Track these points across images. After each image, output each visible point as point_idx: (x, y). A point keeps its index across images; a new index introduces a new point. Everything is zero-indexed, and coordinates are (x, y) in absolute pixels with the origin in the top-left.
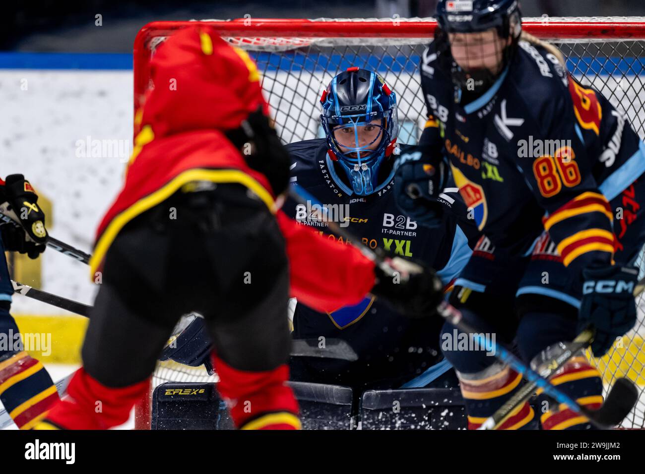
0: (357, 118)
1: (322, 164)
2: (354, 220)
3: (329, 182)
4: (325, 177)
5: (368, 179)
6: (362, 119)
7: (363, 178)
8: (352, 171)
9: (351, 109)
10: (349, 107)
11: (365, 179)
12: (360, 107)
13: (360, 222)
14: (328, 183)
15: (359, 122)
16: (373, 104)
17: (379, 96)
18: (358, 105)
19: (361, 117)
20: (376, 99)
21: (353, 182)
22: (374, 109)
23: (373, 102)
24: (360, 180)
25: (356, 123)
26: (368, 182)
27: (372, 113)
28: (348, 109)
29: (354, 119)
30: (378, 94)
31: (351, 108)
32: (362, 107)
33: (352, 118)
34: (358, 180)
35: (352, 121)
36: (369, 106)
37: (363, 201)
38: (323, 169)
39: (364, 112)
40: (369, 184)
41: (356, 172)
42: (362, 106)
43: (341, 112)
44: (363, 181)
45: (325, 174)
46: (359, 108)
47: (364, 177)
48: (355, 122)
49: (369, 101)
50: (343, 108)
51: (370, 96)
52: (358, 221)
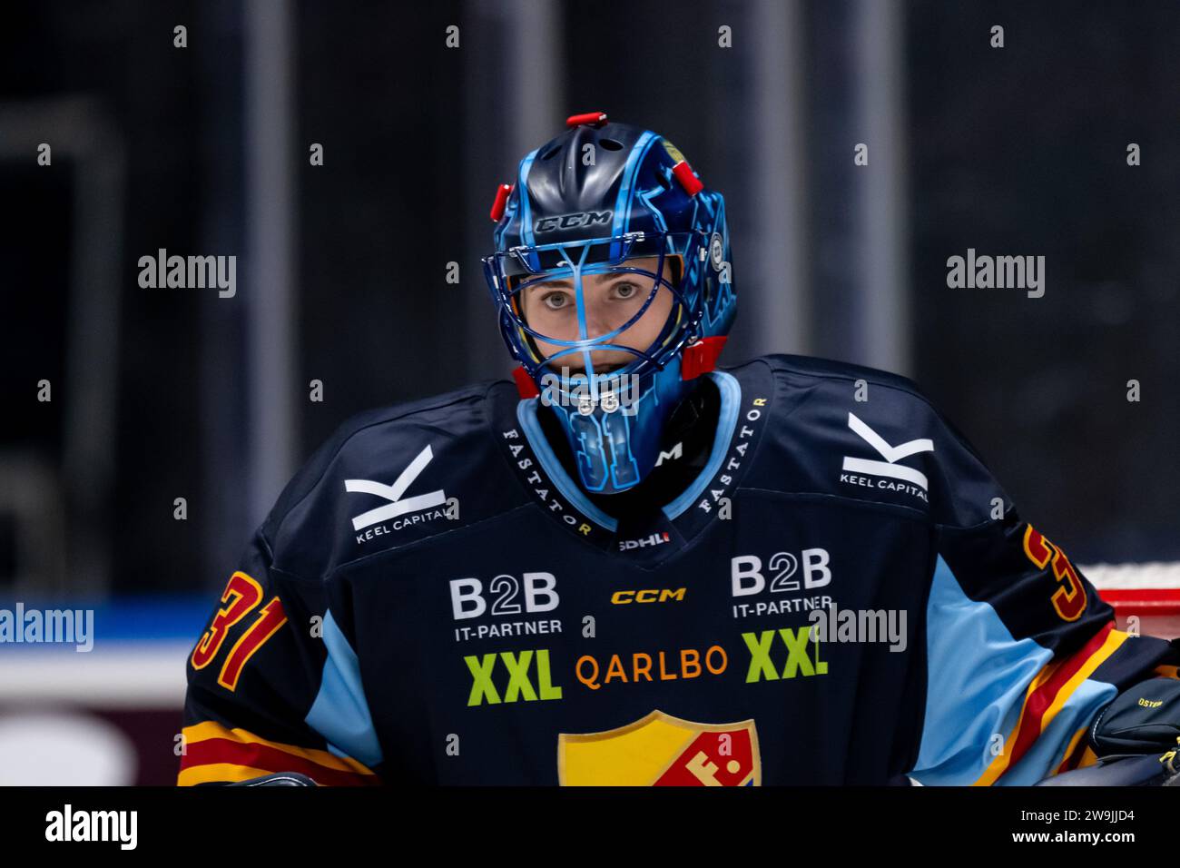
0: (581, 249)
1: (514, 442)
2: (646, 596)
3: (544, 493)
4: (531, 480)
5: (621, 440)
6: (597, 254)
7: (605, 438)
8: (572, 416)
9: (564, 224)
10: (561, 220)
11: (611, 440)
12: (594, 216)
13: (663, 599)
14: (543, 497)
15: (588, 261)
16: (633, 208)
17: (657, 191)
18: (587, 210)
19: (593, 248)
20: (646, 197)
21: (579, 453)
22: (634, 225)
23: (636, 204)
24: (598, 444)
25: (579, 267)
26: (622, 450)
27: (629, 235)
28: (557, 225)
29: (574, 254)
30: (656, 186)
31: (566, 220)
32: (598, 218)
33: (568, 250)
34: (592, 445)
35: (568, 261)
36: (621, 214)
37: (660, 541)
38: (522, 456)
39: (606, 231)
40: (627, 456)
41: (587, 419)
42: (599, 214)
43: (535, 236)
44: (606, 446)
45: (529, 472)
46: (590, 222)
47: (610, 435)
48: (576, 263)
49: (621, 201)
50: (542, 223)
51: (624, 188)
52: (658, 596)
